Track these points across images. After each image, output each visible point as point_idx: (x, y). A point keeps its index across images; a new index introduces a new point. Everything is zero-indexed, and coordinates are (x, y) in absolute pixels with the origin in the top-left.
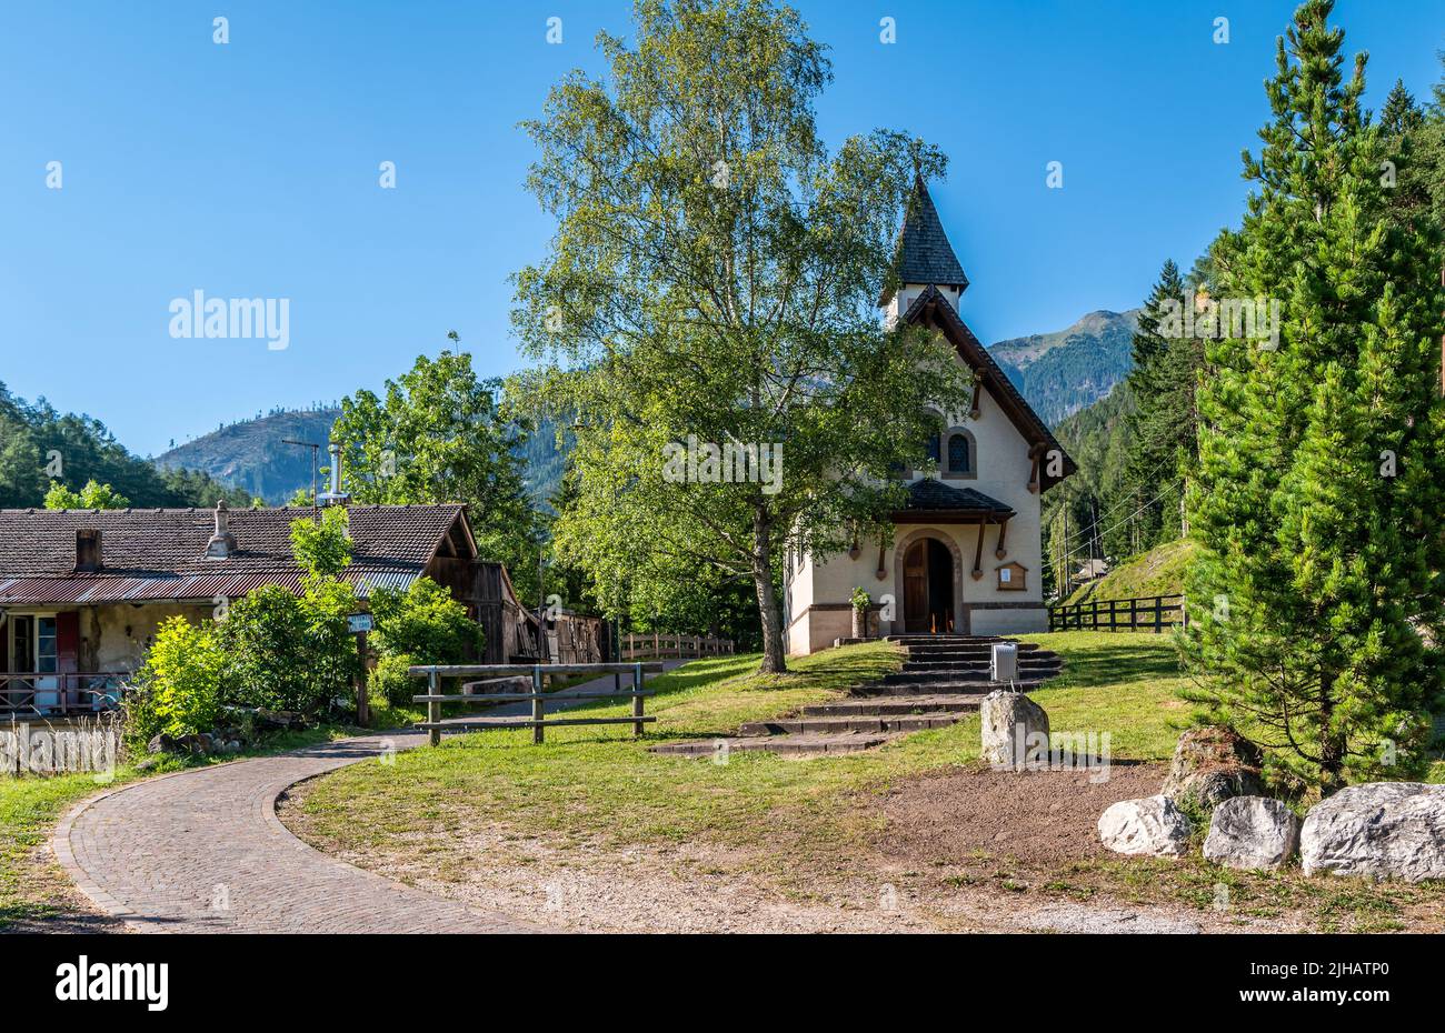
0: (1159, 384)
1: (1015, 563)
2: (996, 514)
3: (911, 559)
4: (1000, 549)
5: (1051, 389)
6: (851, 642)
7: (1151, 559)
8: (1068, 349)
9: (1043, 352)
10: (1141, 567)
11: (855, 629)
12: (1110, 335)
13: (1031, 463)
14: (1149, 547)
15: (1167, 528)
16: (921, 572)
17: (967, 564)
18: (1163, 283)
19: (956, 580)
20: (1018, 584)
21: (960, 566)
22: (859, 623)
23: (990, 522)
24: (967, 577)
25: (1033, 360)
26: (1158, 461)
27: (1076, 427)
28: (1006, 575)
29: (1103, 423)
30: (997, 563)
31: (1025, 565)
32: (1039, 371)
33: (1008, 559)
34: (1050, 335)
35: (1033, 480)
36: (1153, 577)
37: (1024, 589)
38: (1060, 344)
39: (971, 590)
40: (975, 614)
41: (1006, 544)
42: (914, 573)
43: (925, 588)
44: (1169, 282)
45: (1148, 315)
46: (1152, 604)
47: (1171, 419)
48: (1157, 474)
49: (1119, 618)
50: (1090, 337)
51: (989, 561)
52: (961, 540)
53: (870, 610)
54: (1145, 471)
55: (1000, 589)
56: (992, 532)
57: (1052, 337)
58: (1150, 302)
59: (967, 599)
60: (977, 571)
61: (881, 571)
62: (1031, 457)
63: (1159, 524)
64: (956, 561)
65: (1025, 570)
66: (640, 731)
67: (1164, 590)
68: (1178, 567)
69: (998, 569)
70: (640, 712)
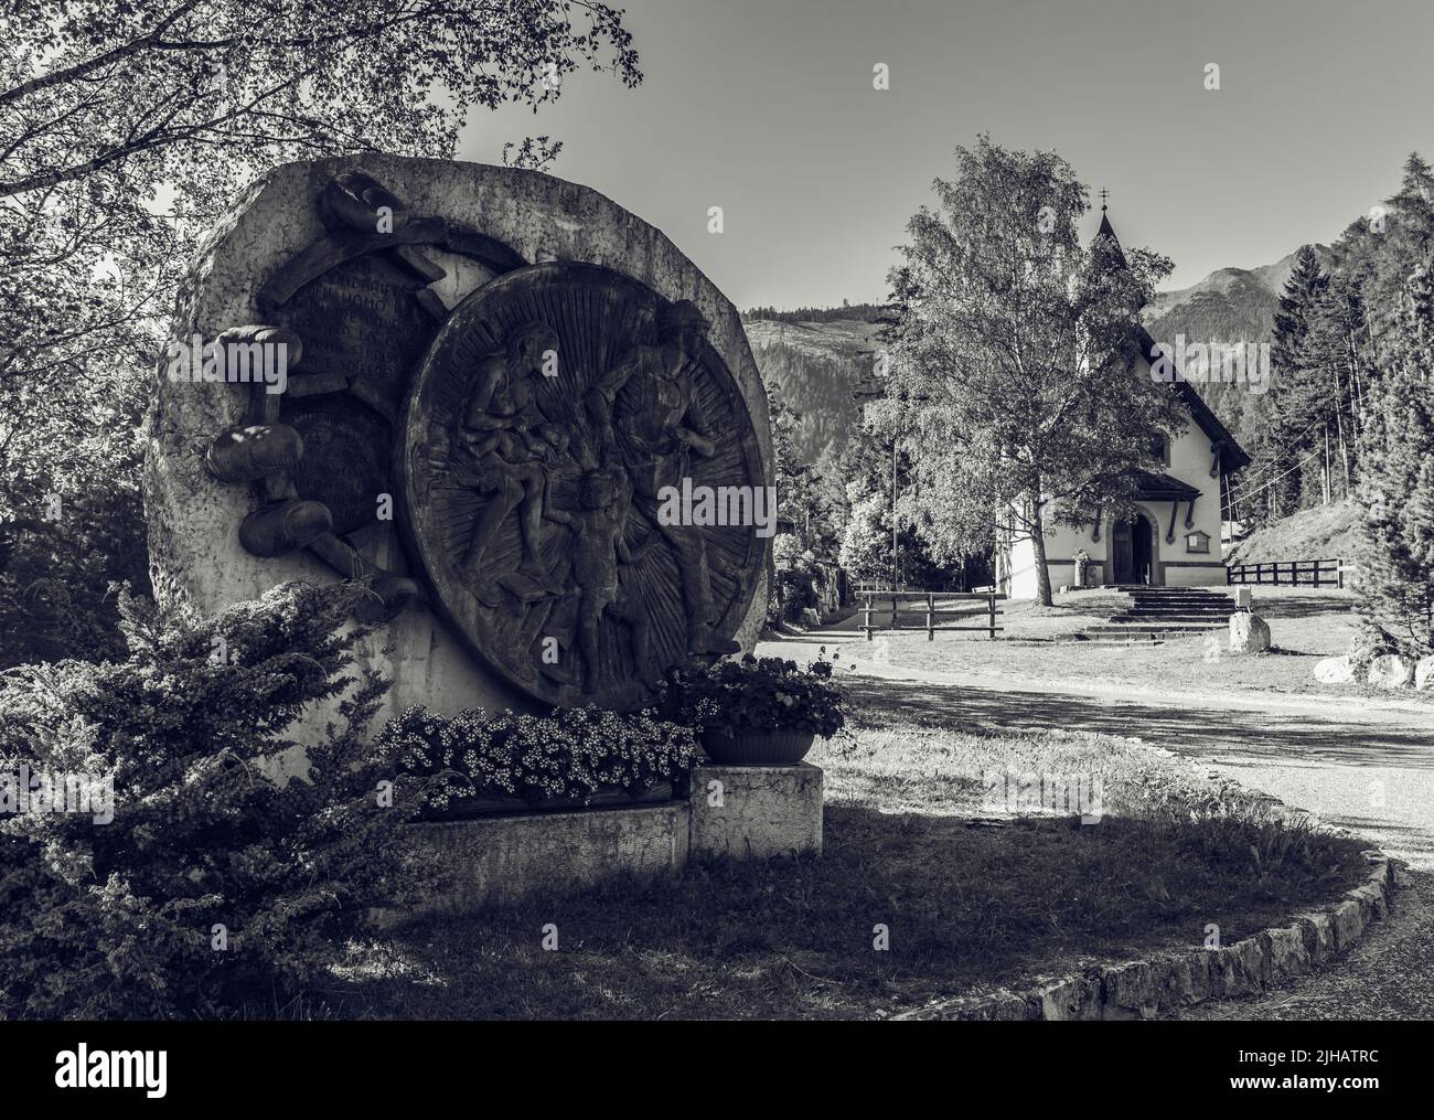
0: (1300, 361)
1: (1200, 532)
2: (1189, 494)
3: (1119, 527)
4: (1189, 522)
6: (1076, 589)
7: (1292, 524)
8: (1193, 306)
9: (1167, 309)
10: (1283, 531)
11: (1077, 580)
12: (1238, 293)
14: (1288, 512)
15: (1306, 492)
16: (1127, 537)
17: (1163, 533)
18: (1301, 267)
19: (1154, 543)
20: (1203, 548)
21: (1157, 533)
22: (1081, 575)
23: (1182, 501)
24: (1162, 542)
25: (1157, 317)
26: (1298, 431)
28: (1193, 541)
30: (1186, 532)
31: (1208, 534)
32: (1163, 328)
33: (1194, 529)
34: (1174, 293)
35: (1214, 469)
36: (1296, 541)
37: (1208, 552)
38: (1186, 301)
39: (1166, 552)
40: (1169, 571)
41: (1194, 517)
42: (1121, 538)
43: (1129, 550)
44: (1307, 267)
45: (1287, 296)
46: (1310, 565)
47: (1312, 394)
48: (1297, 444)
49: (1280, 576)
50: (1217, 294)
51: (1180, 530)
52: (1159, 515)
53: (1088, 566)
54: (1285, 441)
55: (1188, 552)
56: (1183, 507)
57: (1177, 295)
58: (1289, 286)
59: (1163, 557)
60: (1170, 538)
61: (1096, 537)
63: (1295, 488)
64: (1154, 530)
65: (1208, 538)
66: (992, 635)
67: (1307, 553)
68: (1321, 533)
69: (1187, 536)
70: (993, 623)
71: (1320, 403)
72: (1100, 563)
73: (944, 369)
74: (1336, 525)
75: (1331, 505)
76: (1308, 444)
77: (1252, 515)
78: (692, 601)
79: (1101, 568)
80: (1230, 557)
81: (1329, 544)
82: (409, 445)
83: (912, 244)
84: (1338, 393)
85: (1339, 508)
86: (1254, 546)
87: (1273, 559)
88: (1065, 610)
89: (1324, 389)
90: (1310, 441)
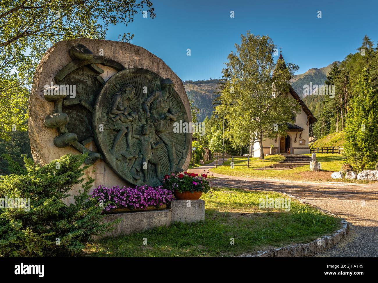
1: (303, 140)
2: (301, 130)
3: (282, 138)
4: (300, 137)
5: (299, 90)
6: (270, 154)
7: (327, 137)
8: (304, 79)
9: (297, 80)
10: (325, 139)
11: (271, 152)
12: (316, 75)
14: (326, 134)
15: (331, 129)
16: (284, 141)
17: (293, 140)
18: (333, 68)
19: (291, 143)
20: (304, 144)
21: (292, 140)
22: (272, 151)
23: (299, 131)
24: (293, 142)
25: (294, 82)
26: (330, 113)
27: (306, 101)
28: (301, 142)
29: (313, 100)
30: (300, 140)
32: (296, 85)
33: (302, 139)
34: (299, 75)
35: (308, 123)
36: (328, 142)
37: (305, 145)
38: (302, 77)
39: (294, 145)
40: (295, 150)
41: (302, 136)
42: (282, 141)
43: (284, 144)
44: (335, 68)
45: (329, 76)
46: (332, 148)
47: (334, 103)
48: (330, 116)
49: (324, 151)
50: (310, 75)
51: (298, 139)
52: (292, 135)
53: (273, 149)
54: (327, 115)
55: (300, 145)
56: (299, 133)
58: (330, 73)
59: (293, 146)
60: (295, 141)
61: (276, 141)
62: (307, 118)
63: (329, 127)
64: (291, 139)
65: (305, 141)
66: (248, 167)
67: (331, 145)
68: (335, 140)
69: (300, 141)
70: (248, 164)
71: (336, 105)
72: (277, 148)
73: (237, 97)
74: (339, 138)
75: (338, 132)
76: (333, 116)
77: (317, 135)
78: (171, 158)
79: (277, 149)
80: (311, 146)
81: (337, 143)
82: (96, 118)
83: (229, 62)
84: (341, 102)
85: (340, 133)
86: (317, 143)
87: (322, 147)
88: (267, 160)
89: (338, 101)
90: (333, 115)
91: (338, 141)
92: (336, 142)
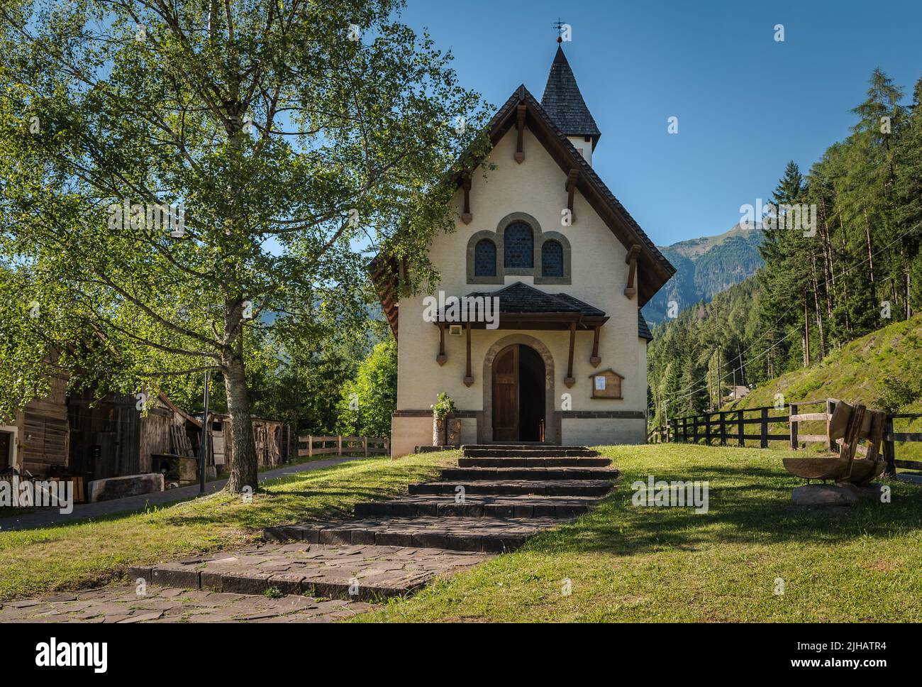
1: (610, 371)
2: (586, 318)
3: (499, 365)
4: (595, 358)
11: (435, 437)
13: (628, 267)
16: (512, 378)
17: (559, 372)
19: (548, 387)
20: (614, 393)
21: (552, 373)
22: (440, 430)
23: (580, 328)
24: (559, 383)
28: (601, 383)
30: (593, 370)
31: (621, 373)
32: (706, 261)
33: (603, 366)
35: (630, 285)
37: (620, 398)
40: (566, 423)
41: (601, 351)
42: (505, 380)
43: (515, 396)
46: (758, 415)
51: (583, 368)
52: (552, 345)
53: (451, 417)
55: (594, 397)
56: (583, 341)
59: (559, 407)
60: (570, 380)
61: (468, 379)
62: (628, 262)
64: (548, 368)
65: (621, 378)
68: (799, 389)
69: (592, 377)
72: (470, 413)
76: (792, 321)
79: (472, 420)
84: (815, 275)
89: (804, 271)
91: (809, 394)
92: (804, 395)
